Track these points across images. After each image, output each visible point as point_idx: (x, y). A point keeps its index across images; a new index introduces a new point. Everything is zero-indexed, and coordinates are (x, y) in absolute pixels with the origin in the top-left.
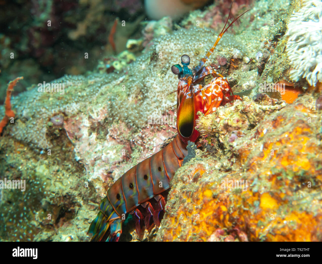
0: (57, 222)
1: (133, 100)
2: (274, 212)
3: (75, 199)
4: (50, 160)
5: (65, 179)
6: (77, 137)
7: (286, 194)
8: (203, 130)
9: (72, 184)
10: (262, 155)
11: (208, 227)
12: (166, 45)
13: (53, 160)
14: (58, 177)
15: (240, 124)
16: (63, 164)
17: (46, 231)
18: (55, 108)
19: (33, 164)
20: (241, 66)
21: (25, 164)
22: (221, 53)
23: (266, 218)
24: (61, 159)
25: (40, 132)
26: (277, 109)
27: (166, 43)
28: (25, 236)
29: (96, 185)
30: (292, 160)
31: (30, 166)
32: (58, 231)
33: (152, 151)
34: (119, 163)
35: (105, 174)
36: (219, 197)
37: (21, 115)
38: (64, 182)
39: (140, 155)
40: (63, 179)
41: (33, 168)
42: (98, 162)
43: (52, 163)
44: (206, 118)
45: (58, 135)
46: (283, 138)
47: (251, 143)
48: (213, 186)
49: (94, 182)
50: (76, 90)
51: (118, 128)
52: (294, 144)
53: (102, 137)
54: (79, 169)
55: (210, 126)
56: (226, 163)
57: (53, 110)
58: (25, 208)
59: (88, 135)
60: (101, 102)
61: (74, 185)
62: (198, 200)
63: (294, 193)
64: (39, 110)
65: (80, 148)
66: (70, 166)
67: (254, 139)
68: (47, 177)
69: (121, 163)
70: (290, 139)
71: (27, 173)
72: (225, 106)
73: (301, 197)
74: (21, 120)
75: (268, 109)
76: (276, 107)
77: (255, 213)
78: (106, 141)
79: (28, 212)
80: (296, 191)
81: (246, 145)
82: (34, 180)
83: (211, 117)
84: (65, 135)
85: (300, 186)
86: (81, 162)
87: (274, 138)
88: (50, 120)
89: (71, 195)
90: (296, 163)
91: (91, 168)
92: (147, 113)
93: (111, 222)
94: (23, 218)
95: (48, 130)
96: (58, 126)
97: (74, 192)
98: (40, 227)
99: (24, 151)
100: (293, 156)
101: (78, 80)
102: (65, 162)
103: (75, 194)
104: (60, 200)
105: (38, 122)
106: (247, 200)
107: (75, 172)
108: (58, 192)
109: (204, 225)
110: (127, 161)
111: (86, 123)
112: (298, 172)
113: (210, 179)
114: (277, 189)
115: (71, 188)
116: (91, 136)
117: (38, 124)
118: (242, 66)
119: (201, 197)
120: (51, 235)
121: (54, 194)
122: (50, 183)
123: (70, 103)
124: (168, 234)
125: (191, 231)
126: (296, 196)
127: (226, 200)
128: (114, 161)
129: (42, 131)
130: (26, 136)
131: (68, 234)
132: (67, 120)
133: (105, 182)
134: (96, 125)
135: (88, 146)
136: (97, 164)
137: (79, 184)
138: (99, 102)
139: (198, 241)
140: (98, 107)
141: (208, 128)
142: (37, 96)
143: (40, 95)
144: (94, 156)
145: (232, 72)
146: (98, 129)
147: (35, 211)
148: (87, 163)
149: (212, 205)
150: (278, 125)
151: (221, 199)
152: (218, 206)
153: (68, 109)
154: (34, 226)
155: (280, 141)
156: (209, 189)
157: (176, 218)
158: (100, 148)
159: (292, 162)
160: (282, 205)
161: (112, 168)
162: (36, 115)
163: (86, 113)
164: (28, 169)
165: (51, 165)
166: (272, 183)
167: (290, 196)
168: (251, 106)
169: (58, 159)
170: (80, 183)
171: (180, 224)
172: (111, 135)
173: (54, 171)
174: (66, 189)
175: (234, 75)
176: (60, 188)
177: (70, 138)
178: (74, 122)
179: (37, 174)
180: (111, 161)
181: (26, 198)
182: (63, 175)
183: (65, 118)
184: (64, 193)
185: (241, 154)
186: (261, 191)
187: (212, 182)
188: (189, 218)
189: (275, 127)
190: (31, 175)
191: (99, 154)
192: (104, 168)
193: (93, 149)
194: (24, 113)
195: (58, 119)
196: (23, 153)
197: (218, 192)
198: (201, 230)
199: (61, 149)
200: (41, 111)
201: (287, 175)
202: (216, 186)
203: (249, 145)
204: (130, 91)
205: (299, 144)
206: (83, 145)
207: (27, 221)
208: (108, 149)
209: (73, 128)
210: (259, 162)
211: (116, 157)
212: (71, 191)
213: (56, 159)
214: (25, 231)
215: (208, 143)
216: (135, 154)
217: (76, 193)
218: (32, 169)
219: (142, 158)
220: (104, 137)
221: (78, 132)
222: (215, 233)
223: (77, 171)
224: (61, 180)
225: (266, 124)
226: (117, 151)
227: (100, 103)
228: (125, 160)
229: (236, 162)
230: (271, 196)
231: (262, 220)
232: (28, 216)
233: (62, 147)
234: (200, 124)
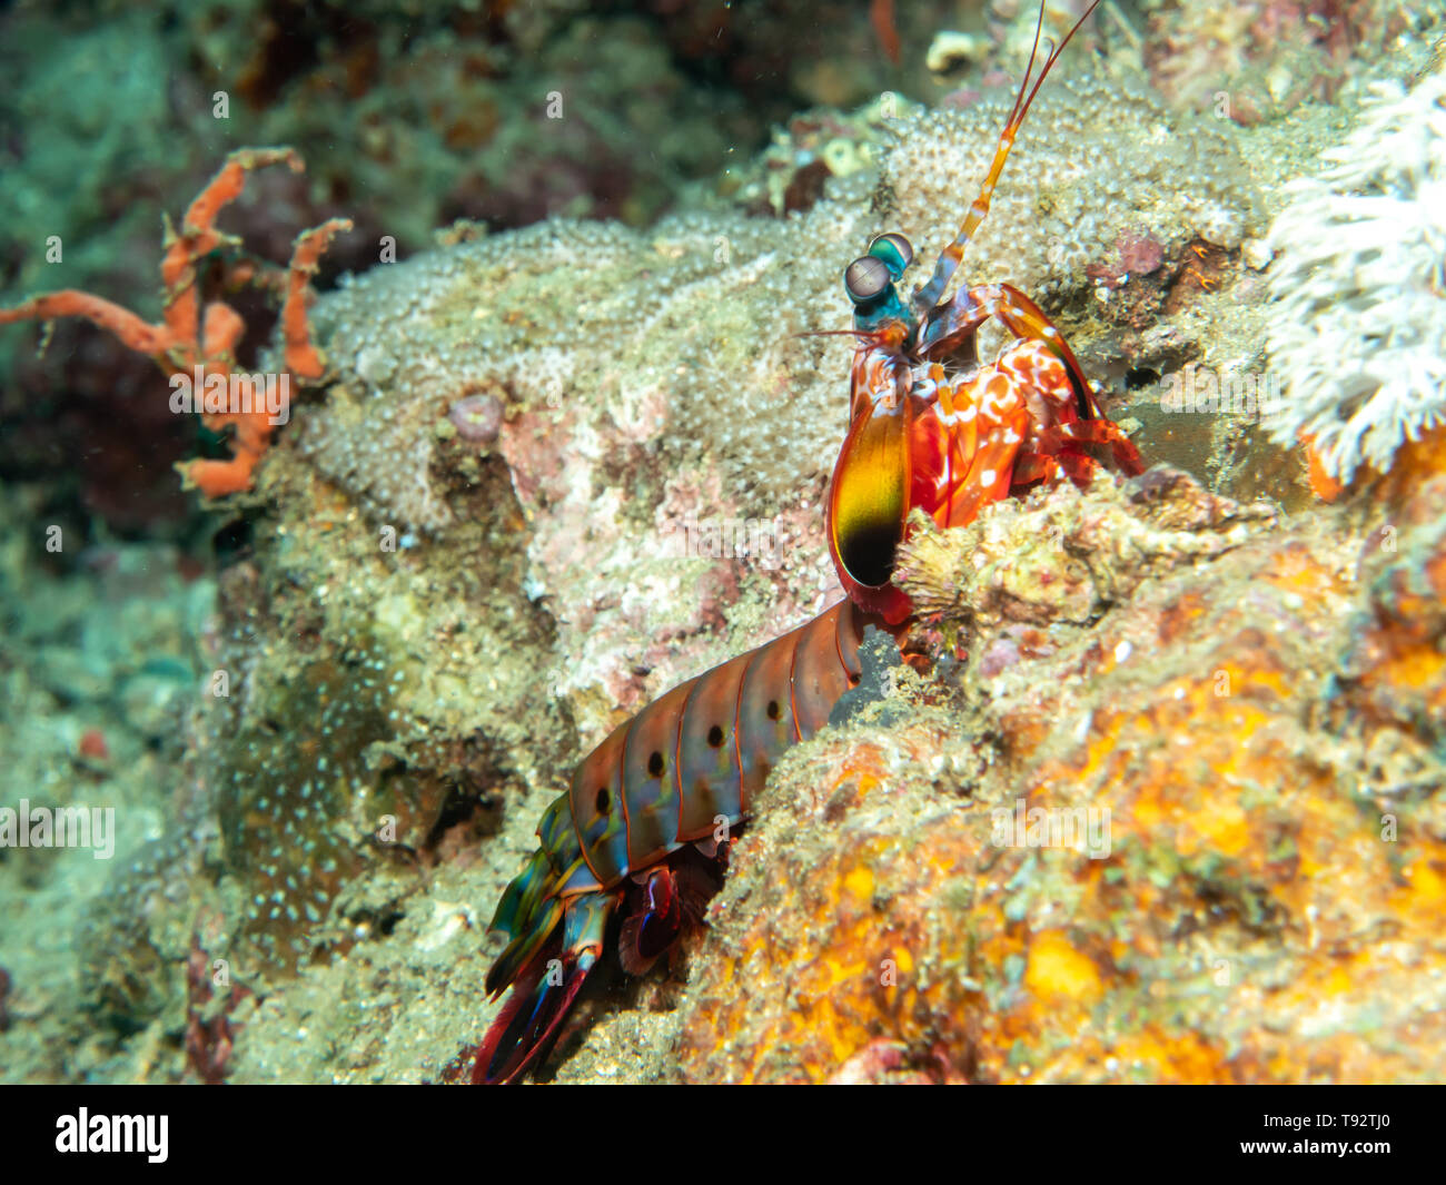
0: (433, 839)
1: (768, 377)
2: (1084, 1011)
3: (509, 758)
4: (438, 576)
5: (480, 669)
6: (548, 498)
7: (1134, 944)
8: (922, 591)
9: (506, 694)
10: (1080, 759)
11: (840, 1027)
12: (931, 154)
13: (449, 575)
14: (456, 655)
15: (1056, 594)
16: (486, 600)
17: (390, 870)
18: (475, 361)
19: (371, 583)
20: (1234, 278)
21: (341, 578)
22: (1144, 216)
23: (1045, 1032)
24: (481, 576)
25: (404, 458)
26: (1203, 551)
27: (933, 145)
28: (306, 880)
29: (584, 718)
30: (1178, 803)
31: (358, 591)
32: (431, 880)
33: (807, 608)
34: (682, 636)
35: (626, 674)
36: (894, 909)
37: (352, 370)
38: (473, 679)
39: (761, 616)
40: (471, 667)
41: (367, 601)
42: (605, 618)
43: (444, 589)
44: (939, 540)
45: (475, 480)
46: (1163, 703)
47: (1059, 695)
48: (883, 858)
49: (578, 704)
50: (579, 289)
51: (700, 486)
52: (1201, 733)
53: (638, 509)
54: (540, 632)
55: (952, 577)
56: (961, 758)
57: (467, 370)
58: (323, 763)
59: (589, 492)
60: (657, 360)
61: (511, 700)
62: (820, 903)
63: (1168, 946)
64: (411, 363)
65: (549, 548)
66: (511, 613)
67: (1075, 680)
68: (410, 649)
69: (688, 638)
70: (1189, 710)
71: (342, 619)
72: (1029, 499)
73: (1194, 965)
74: (349, 390)
75: (1166, 549)
76: (1204, 546)
77: (1002, 1009)
78: (651, 533)
79: (331, 780)
80: (1177, 936)
81: (1037, 701)
82: (364, 654)
83: (960, 540)
84: (502, 481)
85: (1201, 916)
86: (546, 606)
87: (1134, 693)
88: (447, 412)
89: (494, 740)
90: (1193, 820)
91: (576, 639)
92: (805, 442)
93: (569, 904)
94: (309, 802)
95: (435, 452)
96: (474, 440)
97: (506, 727)
98: (367, 850)
99: (345, 525)
100: (1184, 789)
101: (600, 242)
102: (496, 591)
103: (508, 739)
104: (448, 754)
105: (403, 412)
106: (981, 946)
107: (524, 642)
108: (442, 719)
109: (828, 1018)
110: (715, 629)
111: (589, 443)
112: (1194, 857)
113: (881, 822)
114: (1104, 919)
115: (497, 710)
116: (601, 500)
117: (402, 419)
118: (1239, 277)
119: (831, 894)
120: (402, 891)
121: (424, 729)
122: (420, 676)
123: (539, 348)
124: (702, 1025)
125: (777, 1030)
126: (1170, 959)
127: (915, 928)
128: (663, 626)
129: (411, 455)
130: (353, 465)
131: (458, 901)
132: (516, 421)
133: (620, 708)
134: (627, 458)
135: (580, 543)
136: (598, 627)
137: (527, 696)
138: (649, 358)
139: (791, 1082)
140: (641, 380)
141: (946, 585)
142: (426, 292)
143: (441, 293)
144: (595, 589)
145: (1186, 301)
146: (633, 474)
147: (357, 782)
148: (564, 617)
149: (865, 939)
150: (1177, 631)
151: (897, 920)
152: (886, 945)
153: (528, 373)
154: (344, 842)
155: (1150, 713)
156: (868, 867)
157: (738, 963)
158: (623, 557)
159: (1178, 812)
160: (1116, 986)
161: (649, 656)
162: (398, 381)
163: (595, 398)
164: (346, 603)
165: (438, 597)
166: (1088, 889)
167: (1148, 955)
168: (1104, 524)
169: (470, 575)
170: (534, 694)
171: (746, 994)
172: (672, 510)
173: (440, 630)
174: (476, 713)
175: (1196, 315)
176: (450, 706)
177: (519, 494)
178: (544, 431)
179: (378, 630)
180: (652, 625)
181: (331, 723)
182: (477, 649)
183: (511, 410)
184: (468, 729)
185: (1011, 735)
186: (1034, 920)
187: (885, 837)
188: (779, 972)
189: (1166, 637)
190: (353, 631)
191: (614, 585)
192: (621, 650)
193: (598, 556)
194: (364, 364)
195: (478, 412)
196: (341, 531)
197: (896, 887)
198: (810, 1034)
199: (485, 537)
200: (420, 367)
201: (1150, 864)
202: (896, 855)
203: (1049, 702)
204: (764, 336)
205: (1218, 739)
206: (561, 536)
207: (322, 815)
208: (652, 569)
209: (536, 457)
210: (1063, 789)
211: (675, 609)
212: (497, 721)
213: (460, 576)
214: (309, 860)
215: (943, 644)
216: (743, 614)
217: (514, 735)
218: (361, 607)
219: (770, 632)
220: (645, 513)
221: (554, 476)
222: (865, 1055)
223: (532, 639)
224: (464, 670)
225: (1136, 616)
226: (682, 583)
227: (654, 364)
228: (708, 627)
229: (994, 765)
230: (1072, 944)
231: (1028, 1039)
232: (329, 797)
233: (488, 528)
234: (914, 564)
